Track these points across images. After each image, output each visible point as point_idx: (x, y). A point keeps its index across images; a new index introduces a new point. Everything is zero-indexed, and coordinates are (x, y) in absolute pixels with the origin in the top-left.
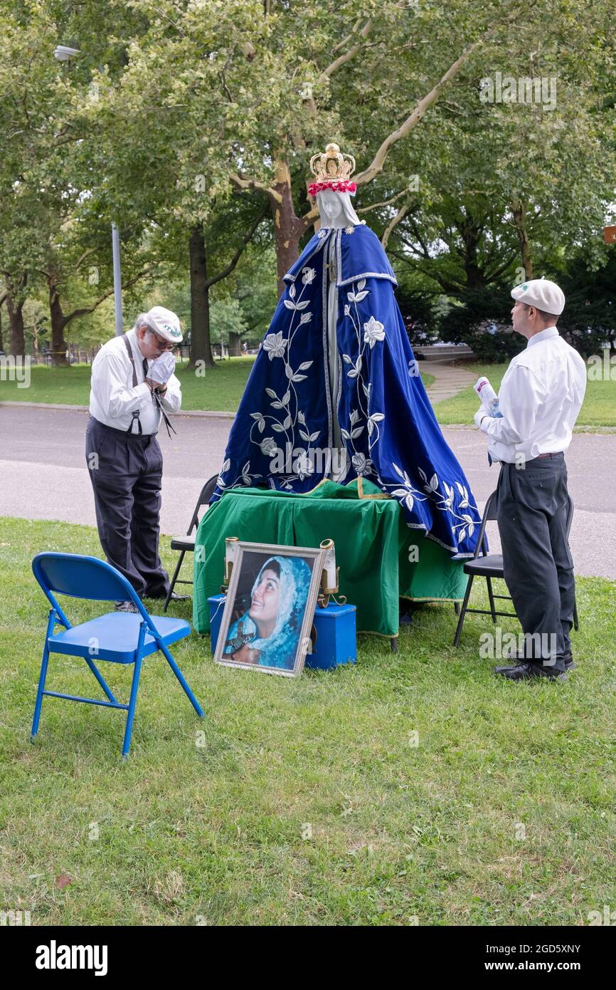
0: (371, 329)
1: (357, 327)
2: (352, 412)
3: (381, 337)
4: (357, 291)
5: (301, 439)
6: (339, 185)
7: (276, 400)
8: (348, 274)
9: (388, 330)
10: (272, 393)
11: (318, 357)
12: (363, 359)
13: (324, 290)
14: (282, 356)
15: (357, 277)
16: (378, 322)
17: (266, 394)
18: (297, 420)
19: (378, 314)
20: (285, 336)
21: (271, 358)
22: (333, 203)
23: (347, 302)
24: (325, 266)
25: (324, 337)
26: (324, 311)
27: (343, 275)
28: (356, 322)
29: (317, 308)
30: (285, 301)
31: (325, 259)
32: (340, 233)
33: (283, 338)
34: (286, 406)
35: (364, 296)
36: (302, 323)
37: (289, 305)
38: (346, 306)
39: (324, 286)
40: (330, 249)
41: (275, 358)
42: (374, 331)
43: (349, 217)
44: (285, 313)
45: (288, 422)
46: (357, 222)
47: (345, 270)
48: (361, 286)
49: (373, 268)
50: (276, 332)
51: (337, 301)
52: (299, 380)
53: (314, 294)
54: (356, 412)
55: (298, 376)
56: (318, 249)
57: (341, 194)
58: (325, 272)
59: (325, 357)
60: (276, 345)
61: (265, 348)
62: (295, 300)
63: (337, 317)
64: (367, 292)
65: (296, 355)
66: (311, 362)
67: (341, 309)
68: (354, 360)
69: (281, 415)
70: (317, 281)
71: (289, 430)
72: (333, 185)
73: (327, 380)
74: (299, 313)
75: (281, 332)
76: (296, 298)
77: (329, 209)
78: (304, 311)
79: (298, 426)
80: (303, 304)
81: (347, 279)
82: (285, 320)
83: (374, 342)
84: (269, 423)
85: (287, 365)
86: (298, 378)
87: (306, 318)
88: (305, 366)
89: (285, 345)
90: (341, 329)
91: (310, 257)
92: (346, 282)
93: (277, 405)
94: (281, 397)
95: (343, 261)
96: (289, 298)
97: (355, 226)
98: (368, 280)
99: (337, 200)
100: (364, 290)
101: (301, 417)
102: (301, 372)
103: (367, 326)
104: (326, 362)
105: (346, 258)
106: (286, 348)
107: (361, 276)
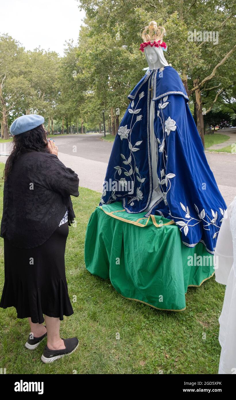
0: (168, 124)
1: (163, 123)
2: (161, 170)
3: (174, 129)
4: (163, 103)
5: (137, 180)
6: (155, 43)
7: (125, 160)
8: (159, 93)
9: (178, 125)
10: (123, 156)
11: (145, 139)
12: (165, 141)
13: (148, 103)
14: (127, 138)
15: (163, 95)
16: (172, 120)
17: (121, 157)
18: (135, 171)
19: (173, 115)
20: (128, 128)
21: (122, 139)
22: (152, 54)
23: (158, 109)
24: (149, 90)
25: (148, 128)
26: (148, 114)
27: (157, 94)
28: (162, 120)
29: (144, 113)
30: (129, 109)
31: (149, 85)
32: (157, 71)
33: (127, 129)
34: (130, 163)
35: (166, 105)
36: (137, 121)
37: (131, 111)
38: (158, 111)
39: (148, 100)
40: (152, 80)
41: (123, 139)
42: (170, 125)
43: (161, 62)
44: (129, 115)
45: (131, 172)
46: (166, 64)
47: (157, 91)
48: (165, 99)
49: (173, 88)
50: (124, 126)
51: (154, 109)
52: (135, 151)
53: (143, 105)
54: (163, 170)
55: (135, 148)
56: (145, 81)
57: (156, 48)
58: (149, 93)
59: (148, 139)
60: (124, 132)
61: (119, 134)
62: (134, 109)
63: (154, 118)
64: (168, 103)
65: (134, 137)
66: (142, 141)
67: (156, 113)
68: (161, 142)
69: (128, 168)
70: (145, 98)
71: (132, 175)
72: (151, 43)
73: (149, 151)
74: (136, 115)
75: (126, 126)
76: (134, 108)
77: (150, 58)
78: (138, 114)
79: (136, 174)
80: (138, 111)
81: (158, 96)
82: (128, 119)
83: (169, 131)
84: (123, 171)
85: (130, 143)
86: (134, 150)
87: (139, 118)
88: (138, 143)
89: (128, 132)
90: (156, 124)
91: (141, 85)
92: (158, 98)
93: (126, 163)
94: (127, 159)
95: (157, 86)
96: (131, 108)
97: (165, 67)
98: (169, 96)
99: (154, 52)
100: (166, 102)
101: (137, 169)
102: (136, 147)
103: (166, 122)
104: (148, 141)
105: (158, 84)
106: (129, 134)
107: (165, 94)
